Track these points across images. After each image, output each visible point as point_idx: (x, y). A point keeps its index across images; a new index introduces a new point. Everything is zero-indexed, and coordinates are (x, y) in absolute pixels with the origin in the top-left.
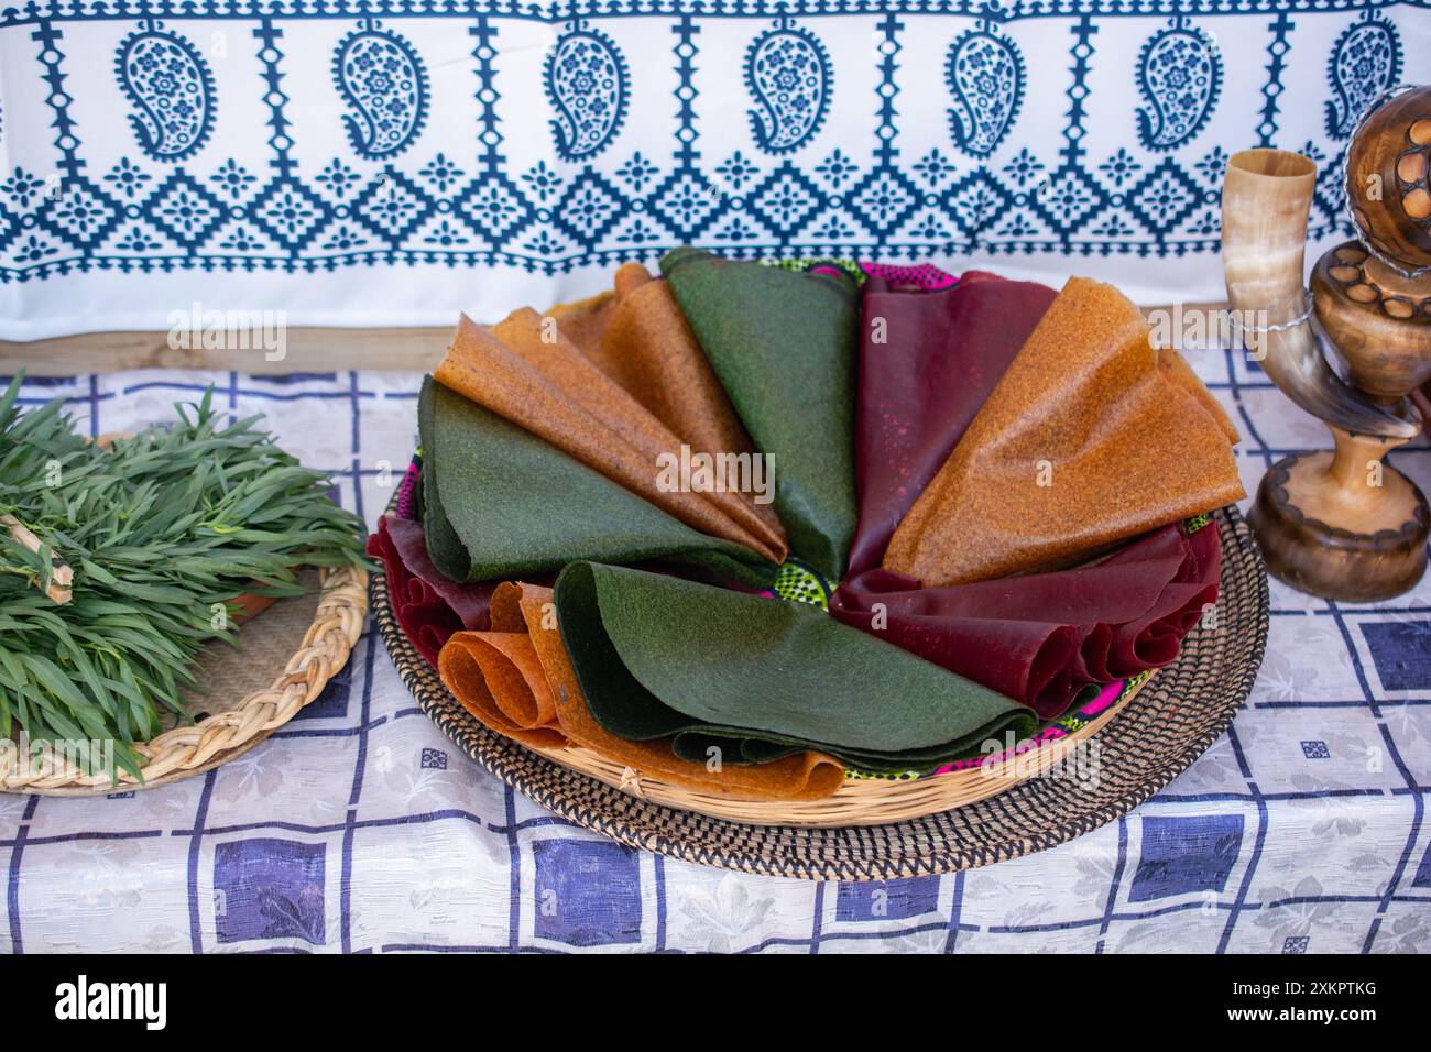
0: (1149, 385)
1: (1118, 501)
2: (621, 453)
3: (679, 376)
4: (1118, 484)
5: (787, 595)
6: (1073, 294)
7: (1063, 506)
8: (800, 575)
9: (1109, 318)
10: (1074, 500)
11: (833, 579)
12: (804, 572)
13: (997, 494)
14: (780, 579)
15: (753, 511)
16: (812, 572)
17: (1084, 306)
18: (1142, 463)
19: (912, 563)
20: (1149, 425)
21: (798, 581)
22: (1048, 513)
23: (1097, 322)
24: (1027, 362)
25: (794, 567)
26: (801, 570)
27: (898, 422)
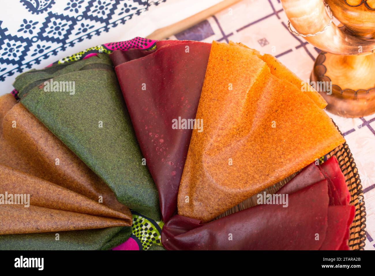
0: (269, 84)
1: (282, 160)
2: (36, 222)
3: (46, 149)
4: (278, 149)
5: (139, 236)
6: (219, 54)
7: (255, 166)
8: (141, 221)
9: (243, 65)
10: (259, 161)
11: (157, 221)
12: (142, 218)
13: (221, 170)
14: (133, 228)
15: (109, 208)
16: (146, 218)
17: (228, 60)
18: (285, 133)
19: (193, 210)
20: (278, 107)
21: (141, 226)
22: (249, 173)
23: (238, 69)
24: (211, 97)
25: (136, 217)
26: (140, 218)
27: (157, 136)
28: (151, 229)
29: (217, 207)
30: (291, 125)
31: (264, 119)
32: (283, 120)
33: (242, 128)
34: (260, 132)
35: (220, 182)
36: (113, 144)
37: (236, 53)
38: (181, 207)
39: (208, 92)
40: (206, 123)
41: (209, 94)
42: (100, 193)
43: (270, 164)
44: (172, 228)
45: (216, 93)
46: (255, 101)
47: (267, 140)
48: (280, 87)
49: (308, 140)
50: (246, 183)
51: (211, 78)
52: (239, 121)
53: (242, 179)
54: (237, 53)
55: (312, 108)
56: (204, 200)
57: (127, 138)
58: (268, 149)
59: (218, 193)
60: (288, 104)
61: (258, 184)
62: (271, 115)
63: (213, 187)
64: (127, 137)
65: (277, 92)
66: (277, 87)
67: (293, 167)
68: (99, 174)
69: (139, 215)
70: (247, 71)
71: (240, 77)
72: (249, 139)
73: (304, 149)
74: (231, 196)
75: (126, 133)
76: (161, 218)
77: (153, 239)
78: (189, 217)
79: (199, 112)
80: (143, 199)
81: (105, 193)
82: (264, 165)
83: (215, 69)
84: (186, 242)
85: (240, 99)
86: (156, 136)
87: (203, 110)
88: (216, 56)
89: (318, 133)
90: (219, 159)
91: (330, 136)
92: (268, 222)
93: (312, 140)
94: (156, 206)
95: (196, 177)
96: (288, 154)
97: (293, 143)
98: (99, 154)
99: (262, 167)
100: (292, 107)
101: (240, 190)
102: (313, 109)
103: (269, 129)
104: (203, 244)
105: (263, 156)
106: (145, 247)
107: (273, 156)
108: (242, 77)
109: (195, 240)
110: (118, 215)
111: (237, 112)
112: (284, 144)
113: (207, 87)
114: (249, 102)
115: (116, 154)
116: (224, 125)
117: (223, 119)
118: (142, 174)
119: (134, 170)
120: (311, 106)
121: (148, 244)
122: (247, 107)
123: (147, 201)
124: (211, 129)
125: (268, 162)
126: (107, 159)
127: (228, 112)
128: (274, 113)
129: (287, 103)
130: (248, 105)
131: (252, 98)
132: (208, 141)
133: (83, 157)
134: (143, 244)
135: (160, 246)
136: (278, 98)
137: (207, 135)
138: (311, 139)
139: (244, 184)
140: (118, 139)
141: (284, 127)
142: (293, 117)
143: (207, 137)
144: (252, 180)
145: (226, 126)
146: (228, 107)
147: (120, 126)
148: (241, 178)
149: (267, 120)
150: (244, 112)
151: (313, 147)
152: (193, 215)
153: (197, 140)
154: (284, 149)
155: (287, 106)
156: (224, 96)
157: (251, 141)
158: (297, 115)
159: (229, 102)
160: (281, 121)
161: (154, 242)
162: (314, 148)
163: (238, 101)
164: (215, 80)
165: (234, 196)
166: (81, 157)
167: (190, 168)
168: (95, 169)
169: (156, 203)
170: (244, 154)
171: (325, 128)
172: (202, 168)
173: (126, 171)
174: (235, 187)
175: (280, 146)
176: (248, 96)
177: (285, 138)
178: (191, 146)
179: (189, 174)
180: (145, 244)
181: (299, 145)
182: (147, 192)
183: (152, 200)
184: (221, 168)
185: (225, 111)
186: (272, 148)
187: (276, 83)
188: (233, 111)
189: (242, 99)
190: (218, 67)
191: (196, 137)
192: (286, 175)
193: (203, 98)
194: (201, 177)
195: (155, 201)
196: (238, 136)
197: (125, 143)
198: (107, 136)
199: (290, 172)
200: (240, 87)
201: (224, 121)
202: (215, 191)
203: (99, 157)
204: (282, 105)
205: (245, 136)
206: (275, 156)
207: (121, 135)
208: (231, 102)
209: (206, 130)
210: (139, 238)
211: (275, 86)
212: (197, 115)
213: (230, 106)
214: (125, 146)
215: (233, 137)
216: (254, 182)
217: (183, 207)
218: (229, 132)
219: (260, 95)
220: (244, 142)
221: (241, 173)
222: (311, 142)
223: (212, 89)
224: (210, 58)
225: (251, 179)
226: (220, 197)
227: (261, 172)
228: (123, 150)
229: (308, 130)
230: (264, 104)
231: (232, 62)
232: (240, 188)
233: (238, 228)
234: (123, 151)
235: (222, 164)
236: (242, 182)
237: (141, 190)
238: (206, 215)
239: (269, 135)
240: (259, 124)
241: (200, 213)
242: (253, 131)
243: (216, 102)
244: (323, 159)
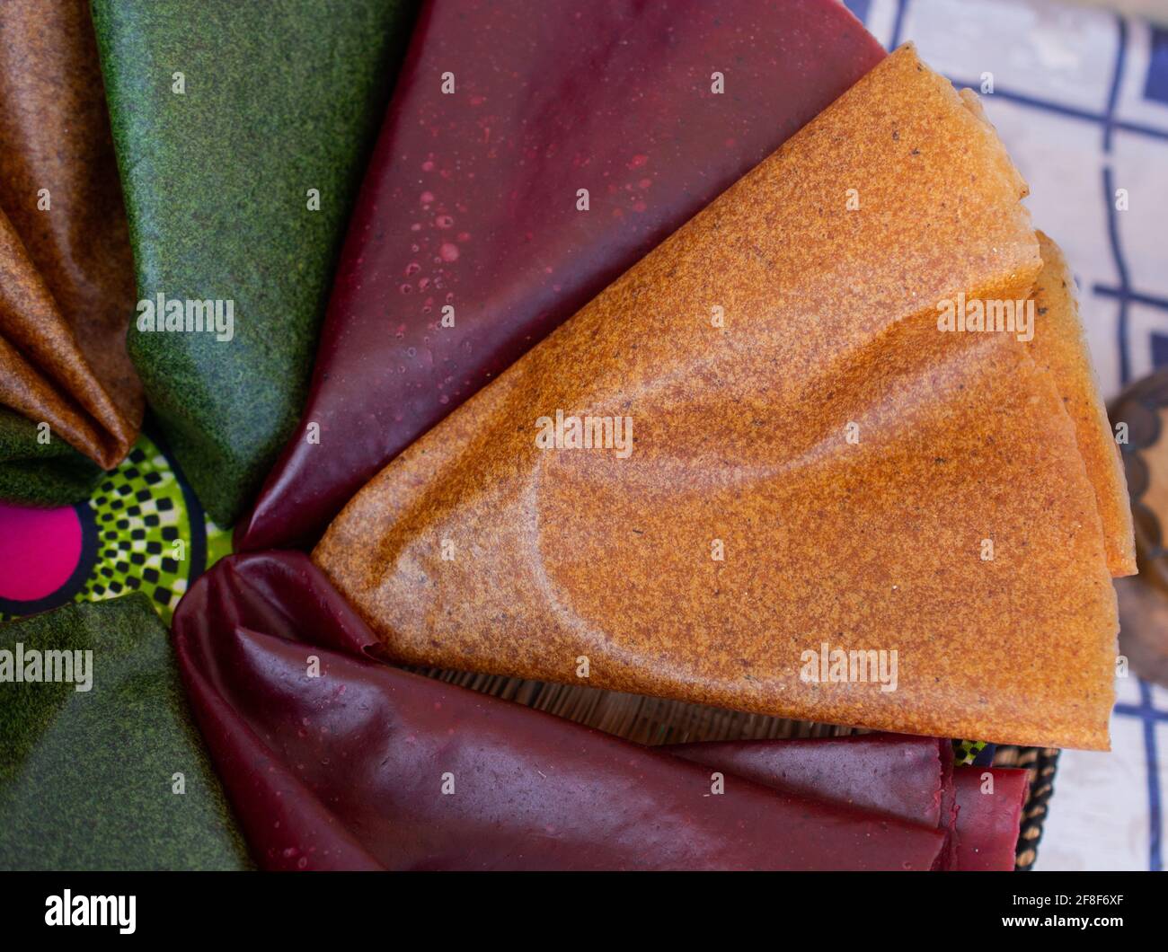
5: (110, 526)
6: (900, 104)
7: (722, 596)
8: (154, 477)
9: (959, 212)
10: (751, 591)
11: (215, 519)
12: (164, 470)
13: (593, 520)
14: (107, 479)
15: (77, 346)
16: (181, 478)
17: (916, 152)
18: (917, 562)
19: (376, 584)
20: (958, 451)
21: (144, 496)
22: (684, 604)
23: (932, 210)
24: (753, 233)
25: (149, 449)
26: (160, 463)
27: (447, 222)
28: (170, 534)
29: (476, 636)
30: (956, 550)
31: (873, 455)
32: (941, 511)
33: (778, 427)
34: (827, 491)
35: (555, 557)
36: (265, 130)
37: (966, 151)
38: (339, 539)
39: (757, 208)
40: (667, 314)
41: (753, 219)
42: (80, 267)
43: (782, 629)
44: (251, 587)
45: (782, 236)
46: (893, 368)
47: (833, 536)
48: (1012, 388)
49: (986, 648)
50: (647, 633)
51: (806, 169)
52: (787, 397)
53: (641, 609)
54: (970, 153)
55: (1078, 546)
56: (445, 577)
57: (332, 149)
58: (816, 571)
59: (518, 592)
60: (998, 467)
61: (689, 667)
62: (910, 459)
63: (518, 557)
64: (334, 144)
65: (989, 397)
66: (1002, 377)
67: (859, 705)
68: (134, 197)
69: (166, 450)
70: (959, 242)
71: (919, 245)
72: (768, 483)
73: (948, 669)
74: (558, 639)
75: (340, 126)
76: (235, 522)
77: (151, 575)
78: (343, 594)
79: (665, 254)
80: (224, 408)
81: (99, 284)
82: (754, 616)
83: (844, 149)
84: (269, 676)
85: (857, 324)
86: (441, 221)
87: (688, 259)
88: (881, 101)
89: (1038, 651)
90: (611, 476)
91: (1074, 694)
92: (620, 829)
93: (998, 661)
94: (252, 466)
95: (483, 476)
96: (876, 643)
97: (921, 621)
98: (188, 126)
99: (744, 615)
100: (1008, 488)
101: (607, 640)
102: (1081, 553)
103: (869, 503)
104: (324, 730)
105: (777, 579)
106: (97, 581)
107: (816, 610)
108: (925, 249)
109: (308, 697)
110: (91, 396)
111: (808, 361)
112: (883, 598)
113: (765, 187)
114: (875, 357)
115: (250, 174)
116: (724, 370)
117: (740, 346)
118: (289, 317)
119: (271, 282)
120: (1080, 540)
121: (119, 578)
122: (855, 369)
123: (236, 425)
124: (669, 346)
125: (781, 619)
126: (202, 166)
127: (776, 335)
128: (926, 458)
129: (998, 461)
130: (863, 364)
131: (895, 351)
132: (626, 382)
133: (123, 90)
134: (103, 564)
135: (159, 620)
136: (977, 417)
137: (639, 358)
138: (999, 654)
139: (639, 630)
140: (297, 125)
141: (929, 538)
142: (987, 526)
143: (632, 363)
144: (677, 637)
145: (731, 378)
146: (790, 319)
147: (334, 88)
148: (640, 600)
149: (884, 468)
150: (830, 379)
151: (984, 689)
152: (365, 599)
153: (582, 348)
154: (873, 615)
155: (993, 472)
156: (804, 269)
157: (772, 496)
158: (1005, 530)
159: (809, 303)
160: (933, 507)
161: (148, 588)
162: (985, 694)
163: (843, 324)
164: (815, 188)
165: (568, 647)
166: (113, 86)
167: (480, 425)
168: (134, 165)
169: (261, 455)
170: (712, 526)
171: (1075, 653)
172: (528, 459)
173: (240, 260)
174: (598, 617)
175: (867, 593)
176: (888, 335)
177: (903, 576)
178: (544, 351)
179: (461, 443)
180: (107, 572)
181: (939, 645)
182: (258, 392)
183: (254, 433)
184: (598, 511)
185: (768, 323)
186: (832, 578)
187: (1011, 362)
188: (797, 347)
189: (862, 328)
190: (862, 147)
191: (588, 333)
192: (813, 710)
193: (719, 217)
194: (501, 490)
195: (263, 444)
196: (739, 444)
197: (311, 159)
198: (266, 83)
199: (833, 711)
200: (890, 280)
201: (739, 359)
202: (512, 579)
203: (183, 134)
204: (975, 454)
205: (763, 463)
206: (823, 615)
207: (316, 119)
208: (815, 310)
209: (645, 337)
210: (102, 534)
211: (998, 370)
212: (648, 257)
213: (803, 318)
214: (305, 169)
215: (719, 436)
216: (677, 650)
217: (350, 543)
218: (725, 407)
219: (926, 358)
220: (743, 480)
221: (653, 585)
222: (992, 666)
223: (778, 209)
224: (853, 93)
225: (674, 631)
226: (512, 611)
227: (729, 632)
228: (285, 177)
229: (1010, 612)
230: (913, 401)
231: (928, 168)
232: (610, 635)
233: (497, 770)
234: (281, 183)
235: (612, 500)
236: (635, 620)
237: (245, 370)
238: (411, 634)
239: (853, 524)
240: (843, 459)
241: (396, 611)
242: (806, 467)
243: (759, 265)
244: (974, 751)
